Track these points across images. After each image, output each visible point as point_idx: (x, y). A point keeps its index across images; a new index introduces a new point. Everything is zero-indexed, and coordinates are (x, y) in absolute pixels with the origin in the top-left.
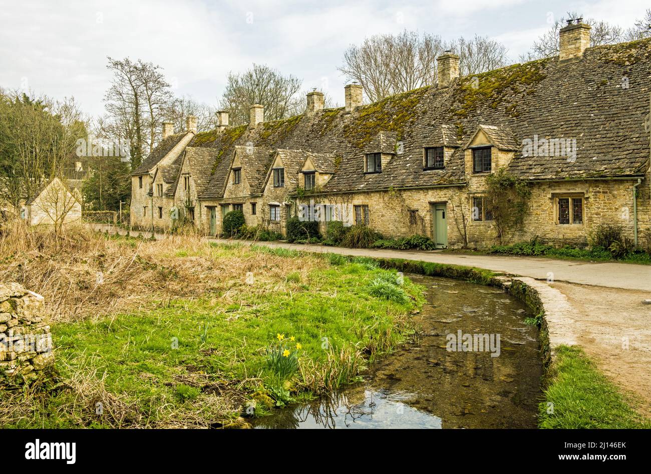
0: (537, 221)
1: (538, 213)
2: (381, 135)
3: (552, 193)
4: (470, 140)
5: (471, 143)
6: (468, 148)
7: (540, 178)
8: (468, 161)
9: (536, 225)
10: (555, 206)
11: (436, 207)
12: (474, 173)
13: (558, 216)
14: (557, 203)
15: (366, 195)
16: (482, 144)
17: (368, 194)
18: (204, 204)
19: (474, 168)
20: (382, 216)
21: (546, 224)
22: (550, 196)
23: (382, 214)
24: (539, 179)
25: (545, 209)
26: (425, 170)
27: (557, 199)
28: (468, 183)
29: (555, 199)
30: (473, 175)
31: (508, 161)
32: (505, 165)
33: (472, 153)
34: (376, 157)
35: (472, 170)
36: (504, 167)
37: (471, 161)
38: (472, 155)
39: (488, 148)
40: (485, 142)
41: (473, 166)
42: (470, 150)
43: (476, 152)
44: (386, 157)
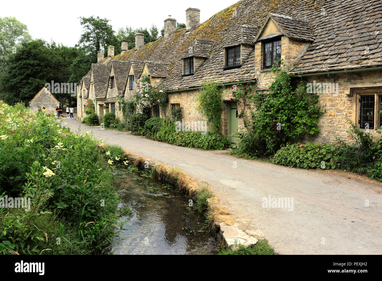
0: (330, 124)
1: (333, 114)
2: (196, 41)
3: (351, 89)
4: (260, 31)
5: (261, 35)
6: (258, 42)
7: (335, 68)
8: (258, 56)
9: (329, 129)
10: (354, 106)
11: (231, 106)
12: (263, 69)
13: (358, 119)
14: (358, 101)
15: (178, 95)
16: (272, 35)
17: (180, 94)
18: (99, 103)
19: (264, 63)
20: (189, 114)
21: (342, 129)
22: (348, 92)
23: (189, 112)
24: (334, 70)
25: (342, 109)
26: (225, 69)
27: (358, 96)
28: (258, 79)
29: (355, 95)
30: (262, 71)
31: (301, 53)
32: (296, 57)
33: (262, 46)
34: (191, 61)
35: (261, 65)
36: (296, 59)
37: (261, 56)
38: (262, 48)
39: (278, 38)
40: (275, 32)
41: (262, 60)
42: (260, 44)
43: (266, 45)
44: (198, 60)
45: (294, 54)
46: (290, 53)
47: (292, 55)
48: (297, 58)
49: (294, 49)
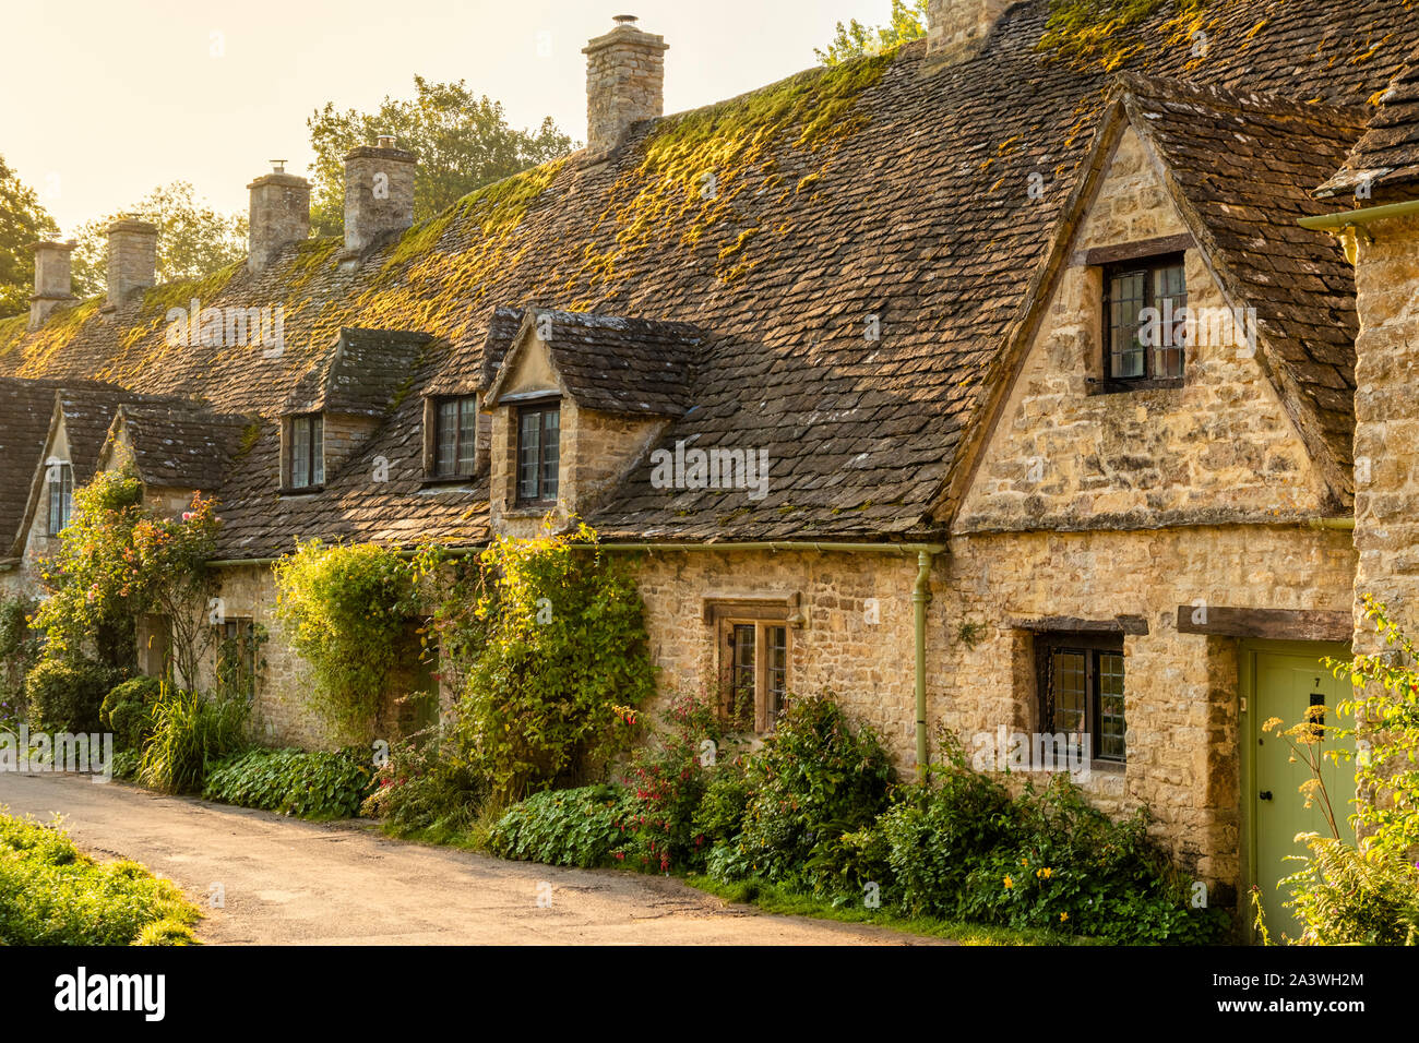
4: (506, 368)
5: (507, 382)
6: (499, 403)
8: (500, 457)
12: (516, 506)
15: (248, 579)
16: (538, 388)
19: (520, 487)
26: (427, 486)
30: (509, 514)
31: (630, 459)
32: (612, 473)
33: (511, 420)
34: (316, 430)
35: (509, 493)
36: (607, 482)
37: (509, 457)
38: (511, 430)
39: (551, 404)
40: (543, 381)
41: (513, 474)
42: (505, 412)
43: (526, 420)
44: (345, 430)
45: (600, 462)
46: (586, 459)
47: (592, 465)
48: (615, 477)
49: (602, 445)
